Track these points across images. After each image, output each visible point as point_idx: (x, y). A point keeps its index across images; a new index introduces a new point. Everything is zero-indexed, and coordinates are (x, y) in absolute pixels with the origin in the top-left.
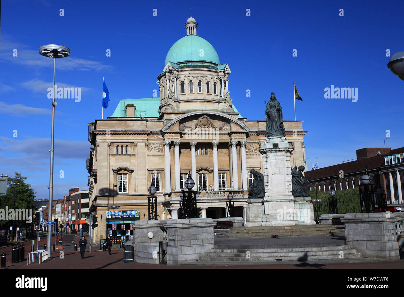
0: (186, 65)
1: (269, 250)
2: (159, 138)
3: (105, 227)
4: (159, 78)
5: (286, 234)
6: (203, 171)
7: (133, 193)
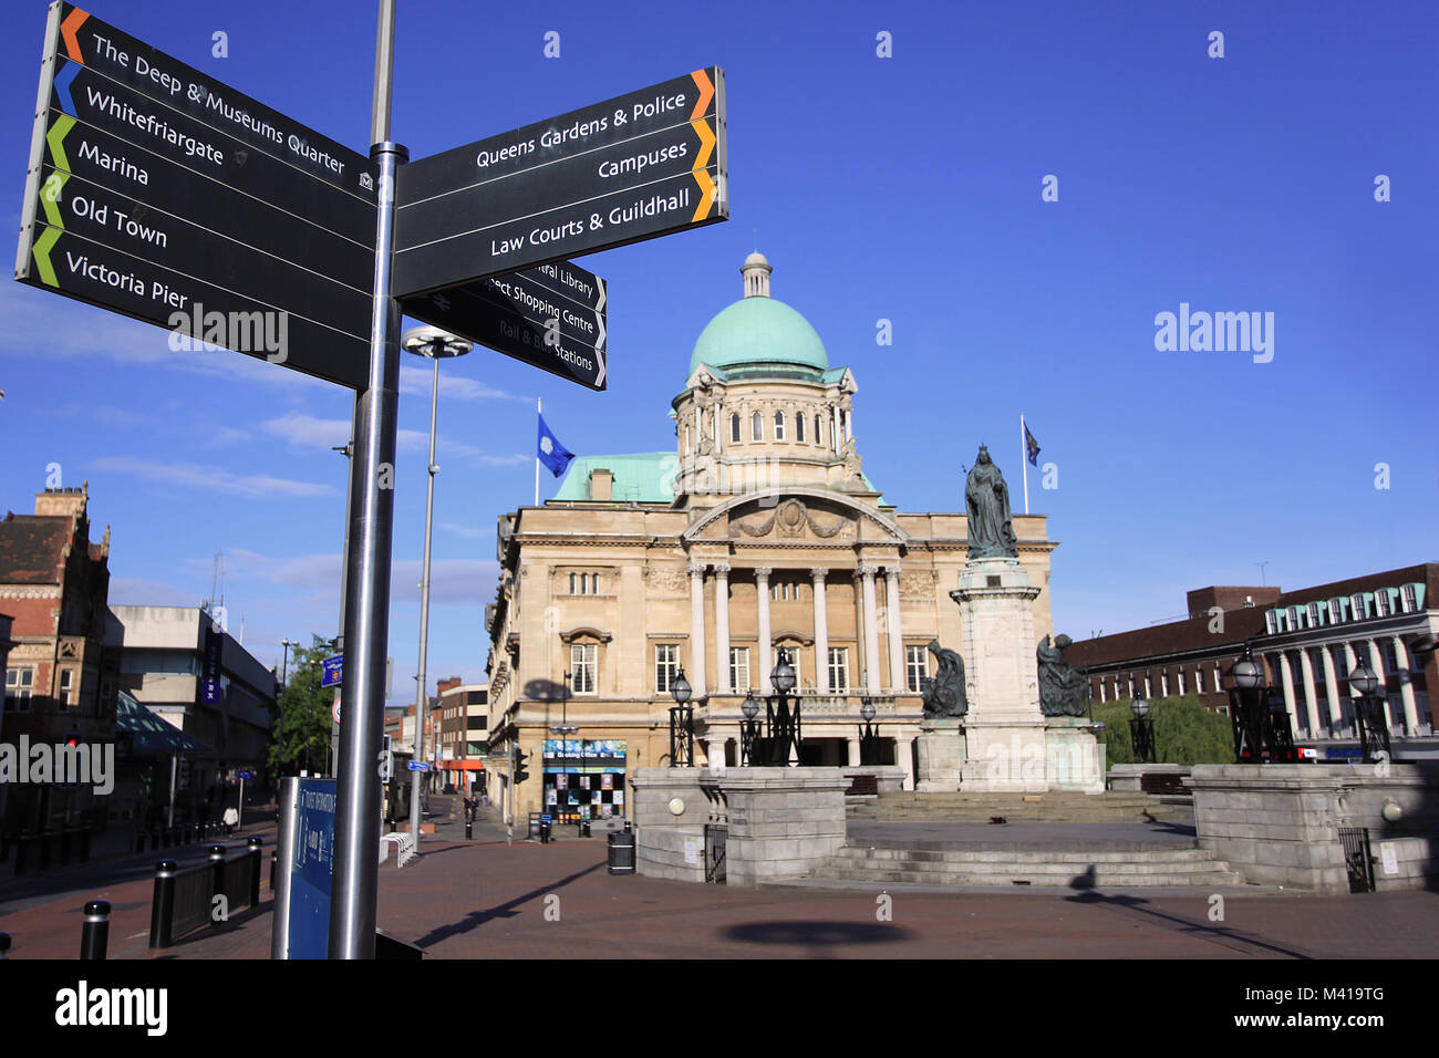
0: (743, 373)
1: (994, 857)
2: (675, 555)
3: (540, 781)
4: (676, 404)
5: (1029, 815)
6: (788, 643)
7: (610, 695)
